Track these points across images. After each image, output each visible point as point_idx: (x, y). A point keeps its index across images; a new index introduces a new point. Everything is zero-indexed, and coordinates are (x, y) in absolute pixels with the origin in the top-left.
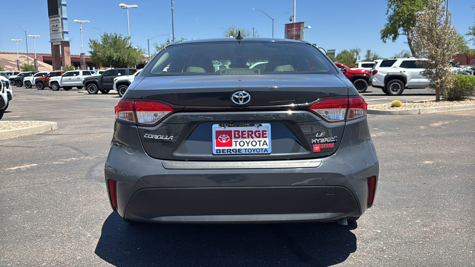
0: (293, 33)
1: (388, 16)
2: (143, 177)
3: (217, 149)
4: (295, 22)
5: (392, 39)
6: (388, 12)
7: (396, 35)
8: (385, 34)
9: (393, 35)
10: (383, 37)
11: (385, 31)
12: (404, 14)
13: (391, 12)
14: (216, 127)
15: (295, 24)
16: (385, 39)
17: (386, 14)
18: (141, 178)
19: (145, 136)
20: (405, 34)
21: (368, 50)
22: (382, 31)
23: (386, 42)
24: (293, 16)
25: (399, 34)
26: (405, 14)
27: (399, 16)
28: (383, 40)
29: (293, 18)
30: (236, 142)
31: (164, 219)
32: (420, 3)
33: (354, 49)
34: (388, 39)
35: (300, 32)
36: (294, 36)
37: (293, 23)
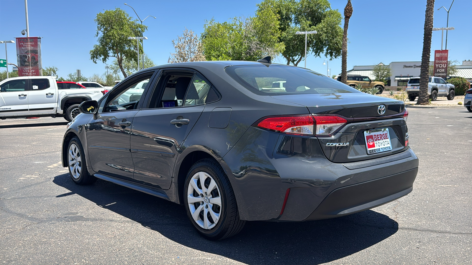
0: (28, 48)
1: (99, 38)
2: (338, 179)
3: (370, 150)
4: (29, 37)
5: (102, 60)
6: (98, 34)
7: (106, 56)
8: (95, 55)
9: (103, 57)
10: (93, 57)
11: (94, 52)
12: (114, 38)
13: (101, 34)
14: (366, 134)
15: (29, 39)
16: (96, 60)
17: (96, 36)
18: (336, 180)
19: (327, 145)
20: (115, 56)
21: (78, 69)
22: (91, 51)
23: (96, 63)
24: (26, 30)
25: (109, 56)
26: (116, 37)
27: (110, 38)
28: (94, 60)
29: (26, 32)
30: (376, 143)
31: (346, 212)
32: (128, 28)
33: (51, 67)
34: (98, 59)
35: (37, 48)
36: (30, 51)
37: (26, 37)
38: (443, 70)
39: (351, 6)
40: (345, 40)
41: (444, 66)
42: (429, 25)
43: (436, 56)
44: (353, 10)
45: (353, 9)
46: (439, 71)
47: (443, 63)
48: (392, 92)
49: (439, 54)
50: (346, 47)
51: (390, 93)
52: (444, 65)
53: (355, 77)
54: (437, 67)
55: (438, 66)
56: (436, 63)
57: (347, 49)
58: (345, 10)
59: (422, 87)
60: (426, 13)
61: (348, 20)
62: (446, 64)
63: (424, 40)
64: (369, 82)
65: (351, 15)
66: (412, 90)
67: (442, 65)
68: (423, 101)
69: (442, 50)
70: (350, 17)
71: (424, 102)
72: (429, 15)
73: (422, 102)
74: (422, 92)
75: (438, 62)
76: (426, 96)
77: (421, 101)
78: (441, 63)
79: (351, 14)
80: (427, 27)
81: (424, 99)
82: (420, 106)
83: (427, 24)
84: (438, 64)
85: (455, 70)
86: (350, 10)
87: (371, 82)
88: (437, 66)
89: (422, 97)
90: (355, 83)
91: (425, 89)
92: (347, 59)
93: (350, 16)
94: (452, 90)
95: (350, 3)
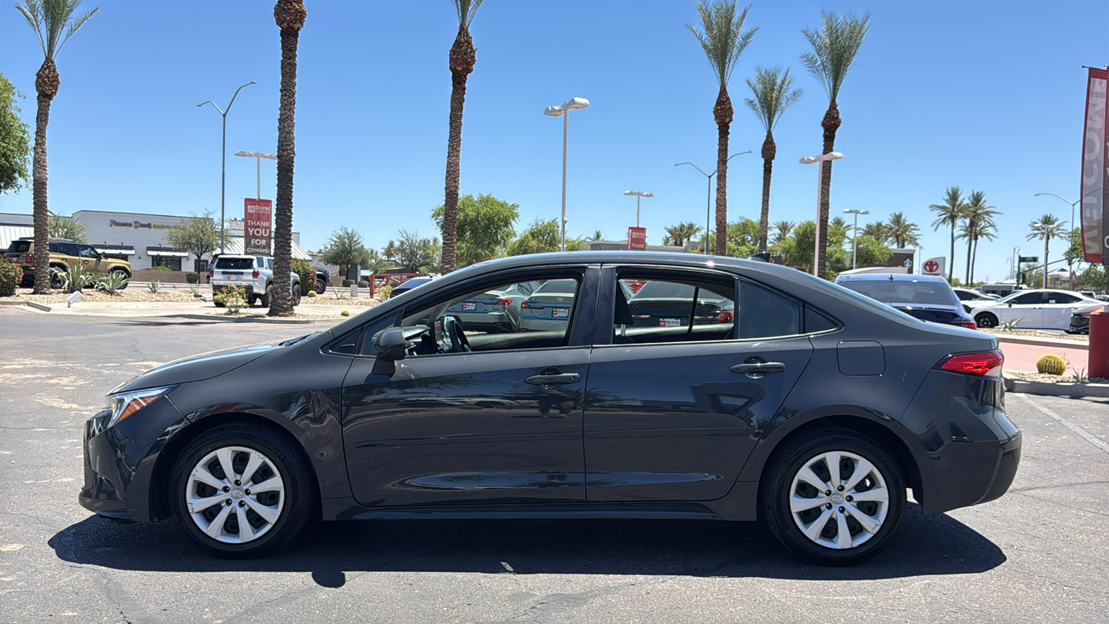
38: (264, 242)
39: (54, 71)
40: (42, 152)
41: (266, 233)
42: (287, 150)
43: (249, 211)
44: (60, 81)
45: (59, 77)
46: (254, 243)
47: (263, 227)
48: (153, 285)
49: (253, 207)
50: (45, 170)
51: (149, 287)
52: (264, 230)
53: (59, 243)
54: (251, 234)
55: (253, 232)
56: (249, 227)
57: (47, 174)
58: (38, 78)
59: (280, 278)
60: (280, 124)
61: (49, 104)
62: (268, 230)
63: (278, 179)
64: (95, 259)
65: (55, 93)
66: (226, 282)
67: (260, 230)
68: (283, 308)
69: (259, 198)
70: (54, 98)
71: (286, 310)
72: (286, 130)
73: (281, 311)
74: (279, 289)
75: (252, 223)
76: (289, 298)
77: (279, 308)
78: (258, 227)
79: (57, 89)
80: (285, 153)
81: (285, 303)
82: (277, 318)
83: (284, 147)
84: (253, 229)
85: (229, 239)
86: (54, 81)
87: (100, 260)
88: (251, 232)
89: (282, 300)
90: (63, 259)
91: (287, 284)
92: (47, 200)
93: (52, 93)
94: (297, 286)
95: (52, 62)
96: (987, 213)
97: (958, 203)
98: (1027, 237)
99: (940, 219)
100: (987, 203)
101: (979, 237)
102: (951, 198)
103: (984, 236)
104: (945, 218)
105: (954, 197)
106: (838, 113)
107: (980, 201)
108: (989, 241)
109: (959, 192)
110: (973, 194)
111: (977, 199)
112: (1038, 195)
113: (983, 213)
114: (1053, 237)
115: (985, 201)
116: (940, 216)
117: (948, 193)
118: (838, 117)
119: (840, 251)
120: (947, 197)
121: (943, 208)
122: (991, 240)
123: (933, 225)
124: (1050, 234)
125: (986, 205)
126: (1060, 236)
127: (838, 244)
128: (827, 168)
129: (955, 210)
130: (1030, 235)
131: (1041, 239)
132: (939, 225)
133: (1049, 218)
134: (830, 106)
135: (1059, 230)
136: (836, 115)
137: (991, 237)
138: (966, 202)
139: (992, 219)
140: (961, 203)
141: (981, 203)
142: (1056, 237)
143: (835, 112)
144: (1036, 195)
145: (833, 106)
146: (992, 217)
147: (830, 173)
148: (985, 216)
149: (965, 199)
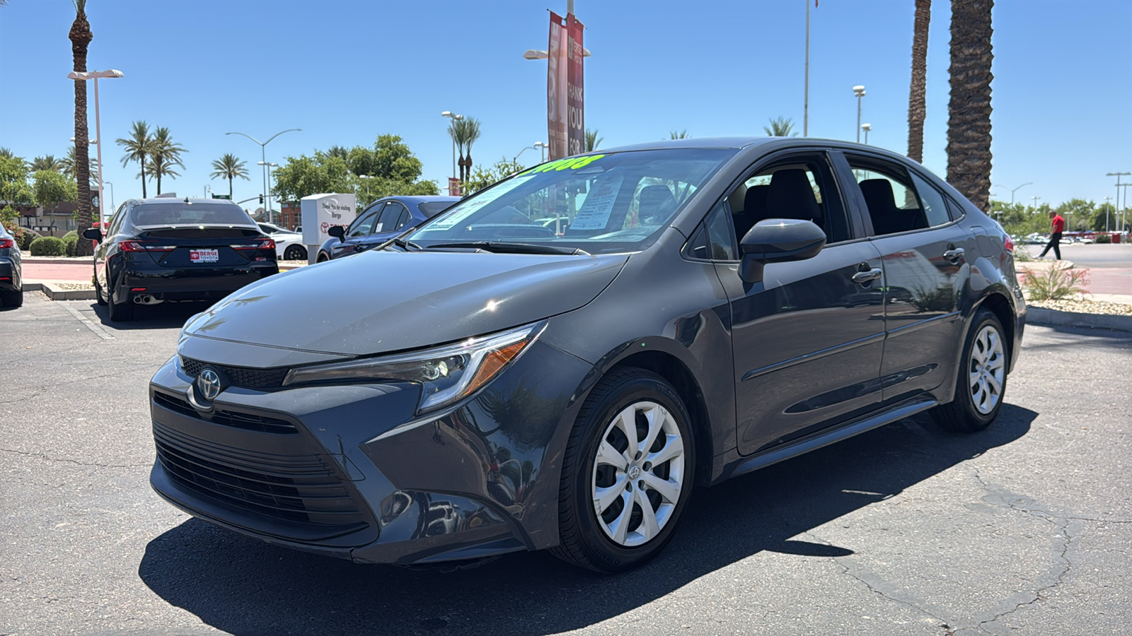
96: (174, 150)
97: (145, 139)
98: (211, 176)
99: (128, 155)
100: (173, 139)
101: (162, 175)
102: (138, 133)
103: (167, 174)
104: (133, 154)
105: (141, 132)
106: (88, 25)
107: (165, 137)
108: (172, 179)
109: (147, 127)
110: (158, 130)
111: (162, 135)
112: (229, 134)
113: (170, 150)
114: (235, 176)
115: (171, 138)
116: (129, 151)
117: (135, 128)
118: (88, 30)
119: (25, 186)
120: (134, 132)
121: (131, 143)
122: (174, 178)
123: (121, 161)
124: (232, 173)
125: (172, 142)
126: (241, 176)
127: (20, 178)
128: (80, 87)
129: (144, 145)
130: (213, 174)
131: (224, 178)
132: (127, 160)
133: (230, 158)
134: (78, 17)
135: (240, 169)
136: (86, 28)
137: (174, 175)
138: (153, 138)
139: (179, 157)
140: (148, 140)
141: (166, 139)
142: (238, 176)
143: (85, 23)
144: (227, 134)
145: (81, 17)
146: (179, 154)
147: (85, 93)
148: (171, 153)
149: (151, 134)
